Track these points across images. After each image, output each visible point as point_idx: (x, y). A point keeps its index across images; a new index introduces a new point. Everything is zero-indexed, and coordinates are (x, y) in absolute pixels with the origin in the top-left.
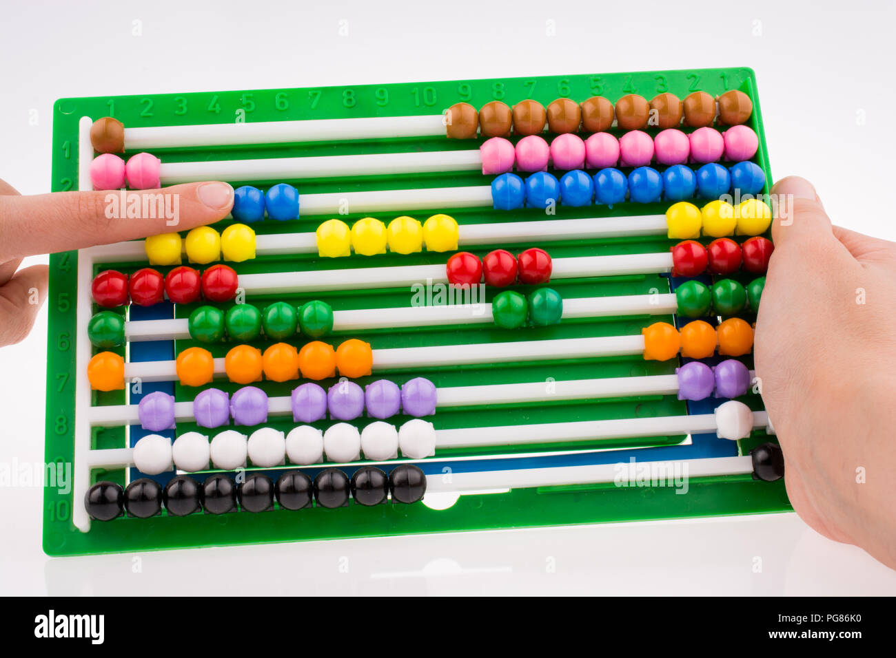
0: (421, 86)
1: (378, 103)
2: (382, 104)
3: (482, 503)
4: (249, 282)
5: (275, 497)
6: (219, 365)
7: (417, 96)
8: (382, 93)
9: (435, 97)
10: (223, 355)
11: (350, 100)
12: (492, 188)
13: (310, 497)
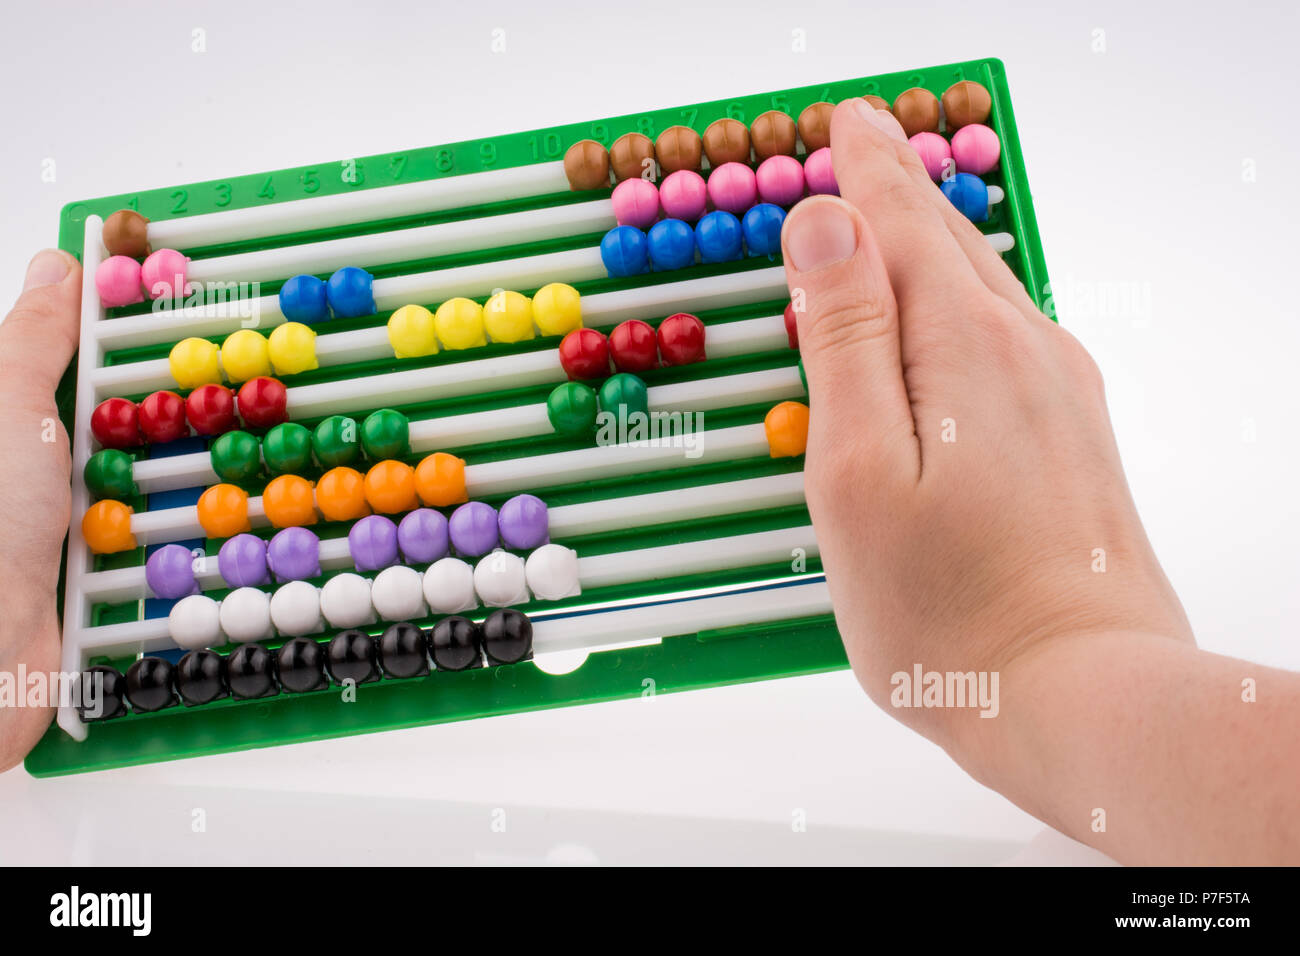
0: (540, 134)
1: (483, 161)
2: (488, 162)
3: (619, 660)
4: (300, 397)
5: (325, 669)
6: (256, 505)
7: (535, 146)
8: (487, 148)
9: (559, 145)
10: (260, 493)
11: (444, 162)
12: (602, 249)
13: (374, 664)
